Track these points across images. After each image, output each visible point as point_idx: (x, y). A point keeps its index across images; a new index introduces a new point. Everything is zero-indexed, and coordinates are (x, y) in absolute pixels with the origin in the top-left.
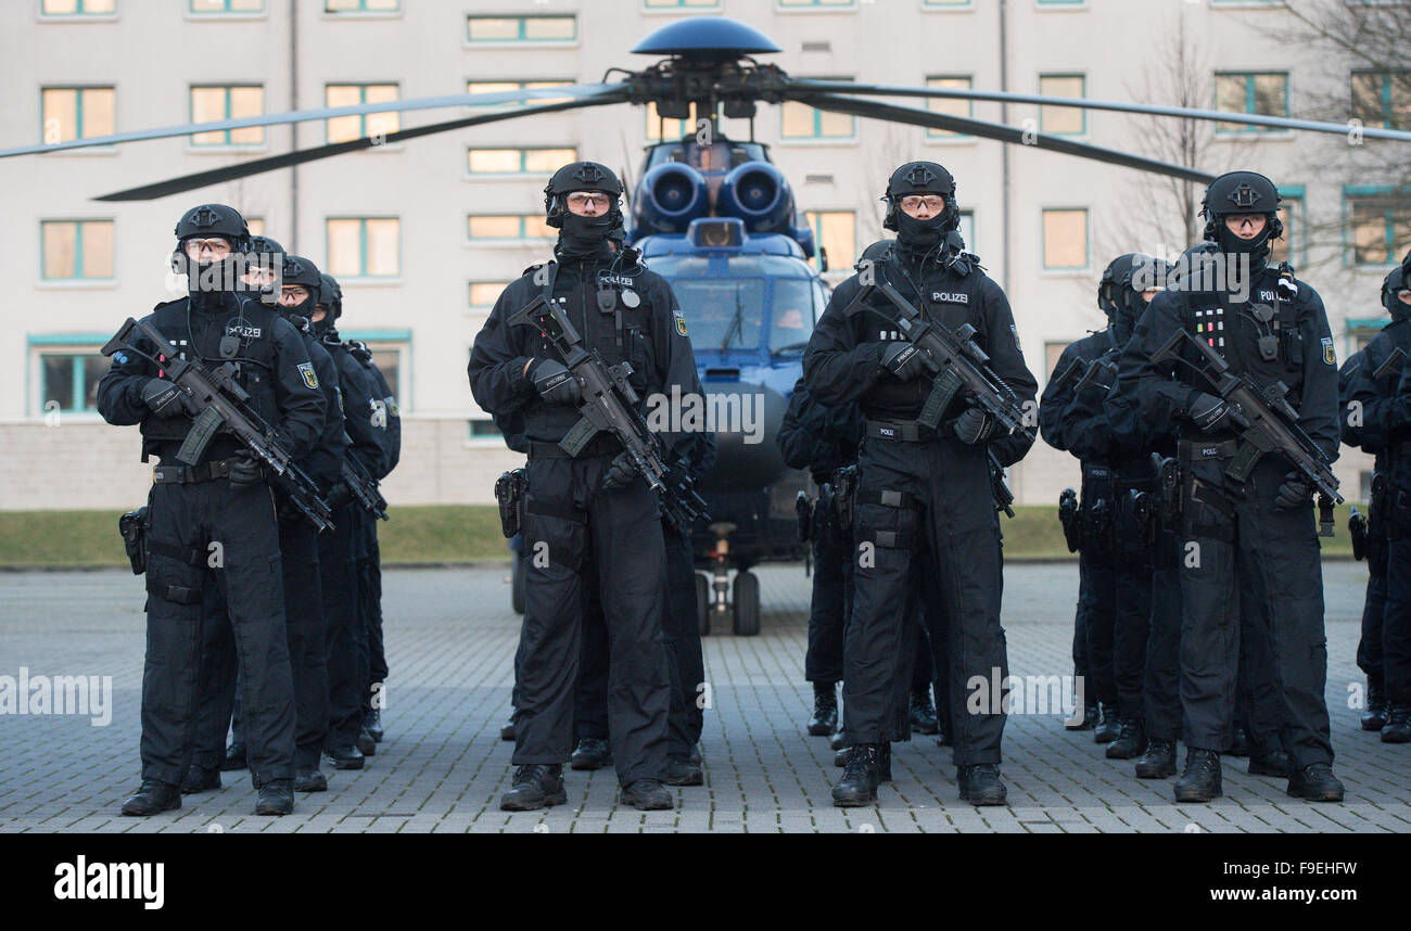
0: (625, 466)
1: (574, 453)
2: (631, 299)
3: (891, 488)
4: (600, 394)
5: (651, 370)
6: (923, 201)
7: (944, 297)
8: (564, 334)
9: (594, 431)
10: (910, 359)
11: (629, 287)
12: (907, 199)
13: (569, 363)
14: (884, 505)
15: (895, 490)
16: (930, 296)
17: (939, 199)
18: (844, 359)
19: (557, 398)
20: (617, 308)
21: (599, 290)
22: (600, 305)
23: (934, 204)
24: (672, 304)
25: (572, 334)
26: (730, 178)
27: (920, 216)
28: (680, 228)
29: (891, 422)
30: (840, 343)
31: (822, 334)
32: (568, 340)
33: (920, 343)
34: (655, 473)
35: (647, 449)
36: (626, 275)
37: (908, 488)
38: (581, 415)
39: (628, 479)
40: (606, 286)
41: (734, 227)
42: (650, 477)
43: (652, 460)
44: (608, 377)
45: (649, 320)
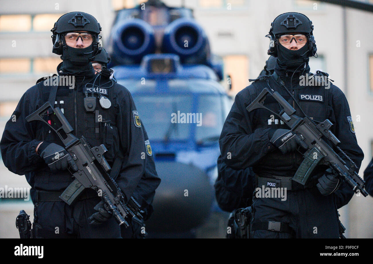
0: (102, 211)
1: (70, 202)
2: (106, 103)
3: (274, 220)
4: (86, 165)
5: (117, 149)
6: (293, 38)
7: (307, 97)
8: (63, 127)
9: (82, 188)
10: (289, 140)
11: (104, 95)
12: (283, 37)
13: (66, 145)
14: (270, 231)
15: (276, 221)
16: (298, 97)
17: (304, 36)
18: (246, 140)
19: (59, 168)
20: (96, 109)
21: (85, 97)
22: (86, 107)
23: (301, 40)
24: (131, 107)
25: (68, 127)
26: (170, 29)
27: (292, 48)
28: (137, 61)
29: (274, 178)
30: (243, 129)
31: (231, 123)
32: (65, 130)
33: (296, 130)
34: (122, 215)
35: (117, 199)
36: (102, 87)
37: (285, 219)
38: (74, 179)
39: (105, 219)
40: (90, 94)
41: (172, 62)
42: (119, 217)
43: (119, 207)
44: (91, 154)
45: (116, 117)
